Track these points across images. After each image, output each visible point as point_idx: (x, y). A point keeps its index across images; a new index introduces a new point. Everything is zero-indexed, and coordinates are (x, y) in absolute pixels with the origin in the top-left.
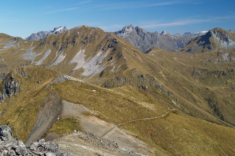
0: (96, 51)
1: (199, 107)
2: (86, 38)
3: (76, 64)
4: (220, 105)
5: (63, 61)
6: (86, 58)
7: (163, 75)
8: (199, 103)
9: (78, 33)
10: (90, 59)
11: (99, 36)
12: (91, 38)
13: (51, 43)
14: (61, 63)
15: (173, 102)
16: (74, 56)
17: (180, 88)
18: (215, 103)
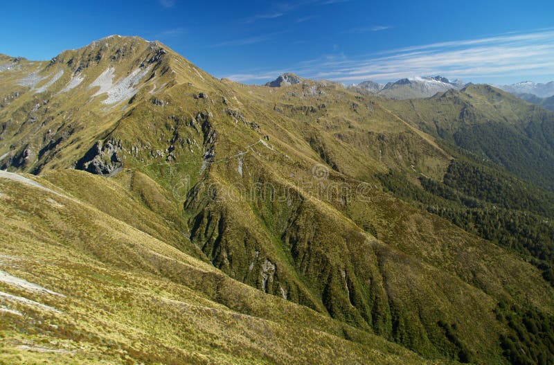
0: (132, 68)
1: (300, 151)
2: (118, 51)
3: (97, 88)
4: (329, 148)
5: (79, 86)
6: (115, 80)
7: (238, 102)
8: (298, 145)
9: (107, 45)
10: (121, 80)
11: (138, 48)
12: (125, 50)
13: (66, 61)
14: (76, 87)
15: (262, 141)
16: (97, 77)
17: (266, 122)
18: (321, 145)
